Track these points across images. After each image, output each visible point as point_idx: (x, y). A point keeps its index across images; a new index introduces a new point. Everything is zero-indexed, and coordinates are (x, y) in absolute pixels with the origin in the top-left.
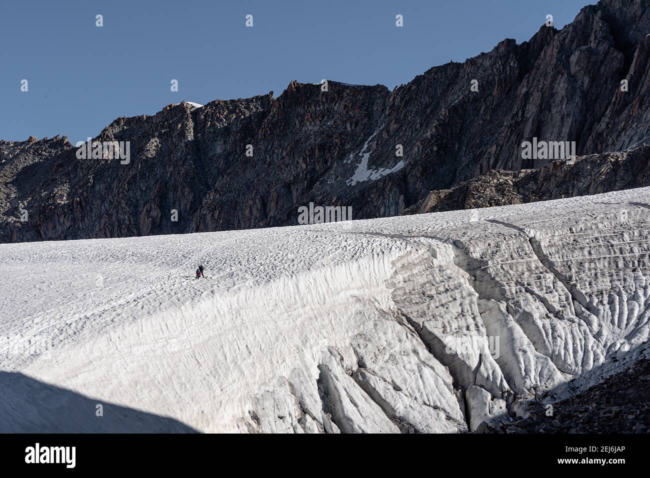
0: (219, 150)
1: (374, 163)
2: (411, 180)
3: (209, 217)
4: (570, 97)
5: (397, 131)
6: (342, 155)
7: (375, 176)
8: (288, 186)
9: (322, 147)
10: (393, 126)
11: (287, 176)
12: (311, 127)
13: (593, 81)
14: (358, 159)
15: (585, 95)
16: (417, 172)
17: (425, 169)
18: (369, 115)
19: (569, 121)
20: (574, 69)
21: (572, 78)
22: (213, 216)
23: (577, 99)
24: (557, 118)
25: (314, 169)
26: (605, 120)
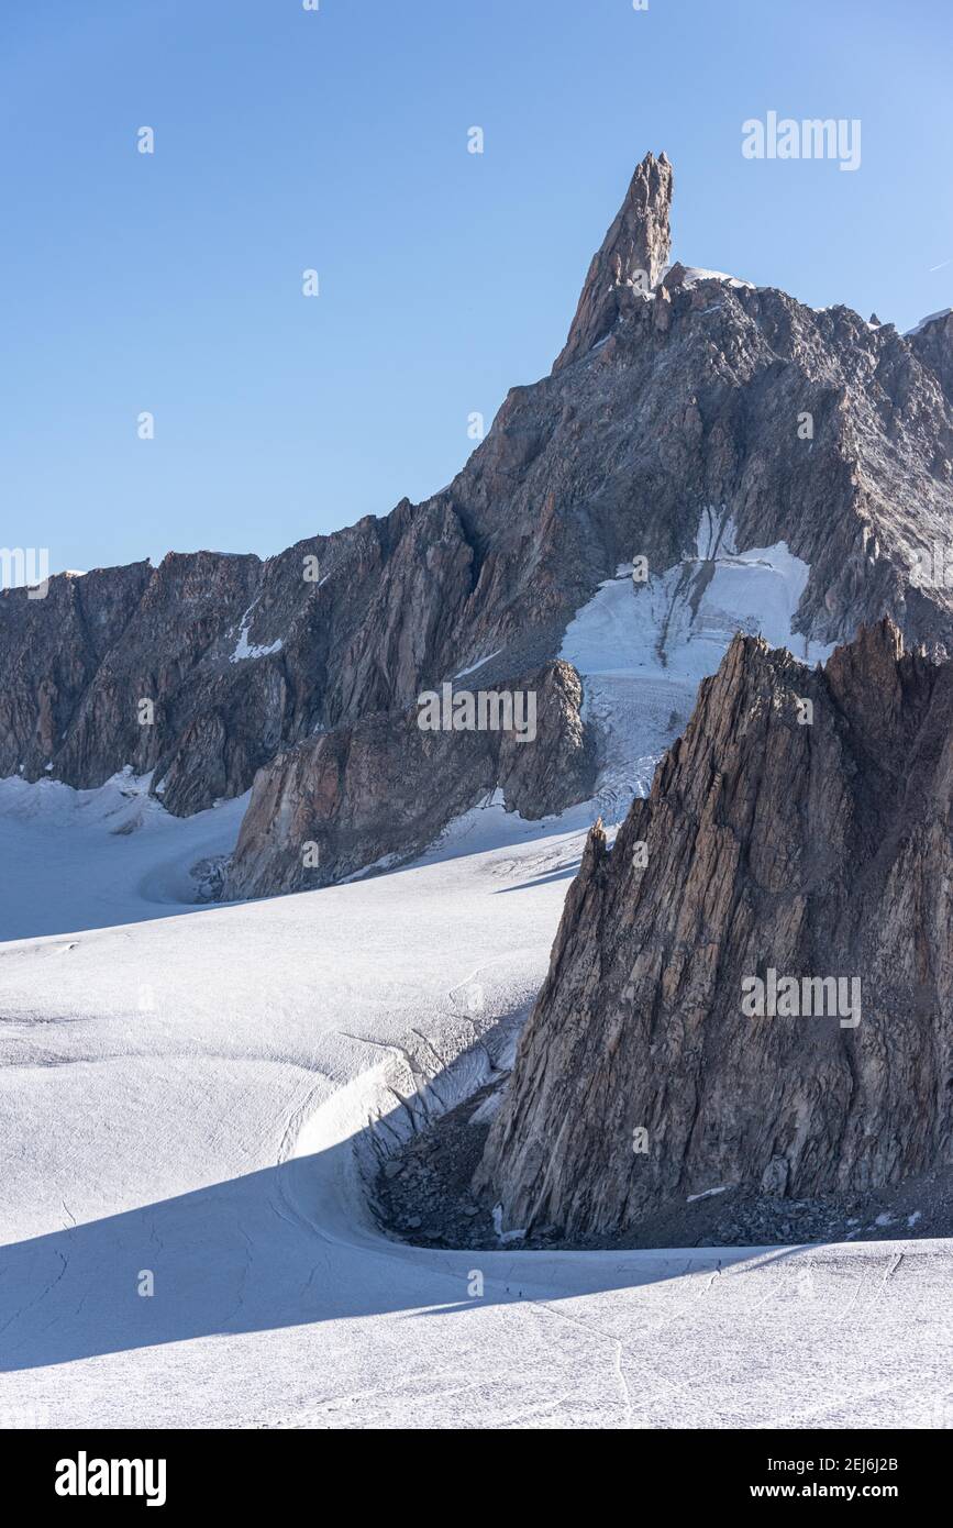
0: (103, 620)
1: (255, 639)
2: (289, 662)
3: (104, 695)
4: (428, 592)
5: (272, 606)
6: (223, 629)
7: (256, 654)
8: (175, 663)
9: (204, 622)
10: (268, 602)
11: (173, 651)
12: (191, 600)
13: (447, 573)
14: (238, 634)
15: (440, 590)
16: (295, 653)
17: (301, 651)
18: (245, 587)
19: (427, 614)
20: (430, 564)
21: (429, 573)
22: (108, 694)
23: (434, 593)
24: (417, 609)
25: (198, 644)
26: (458, 629)
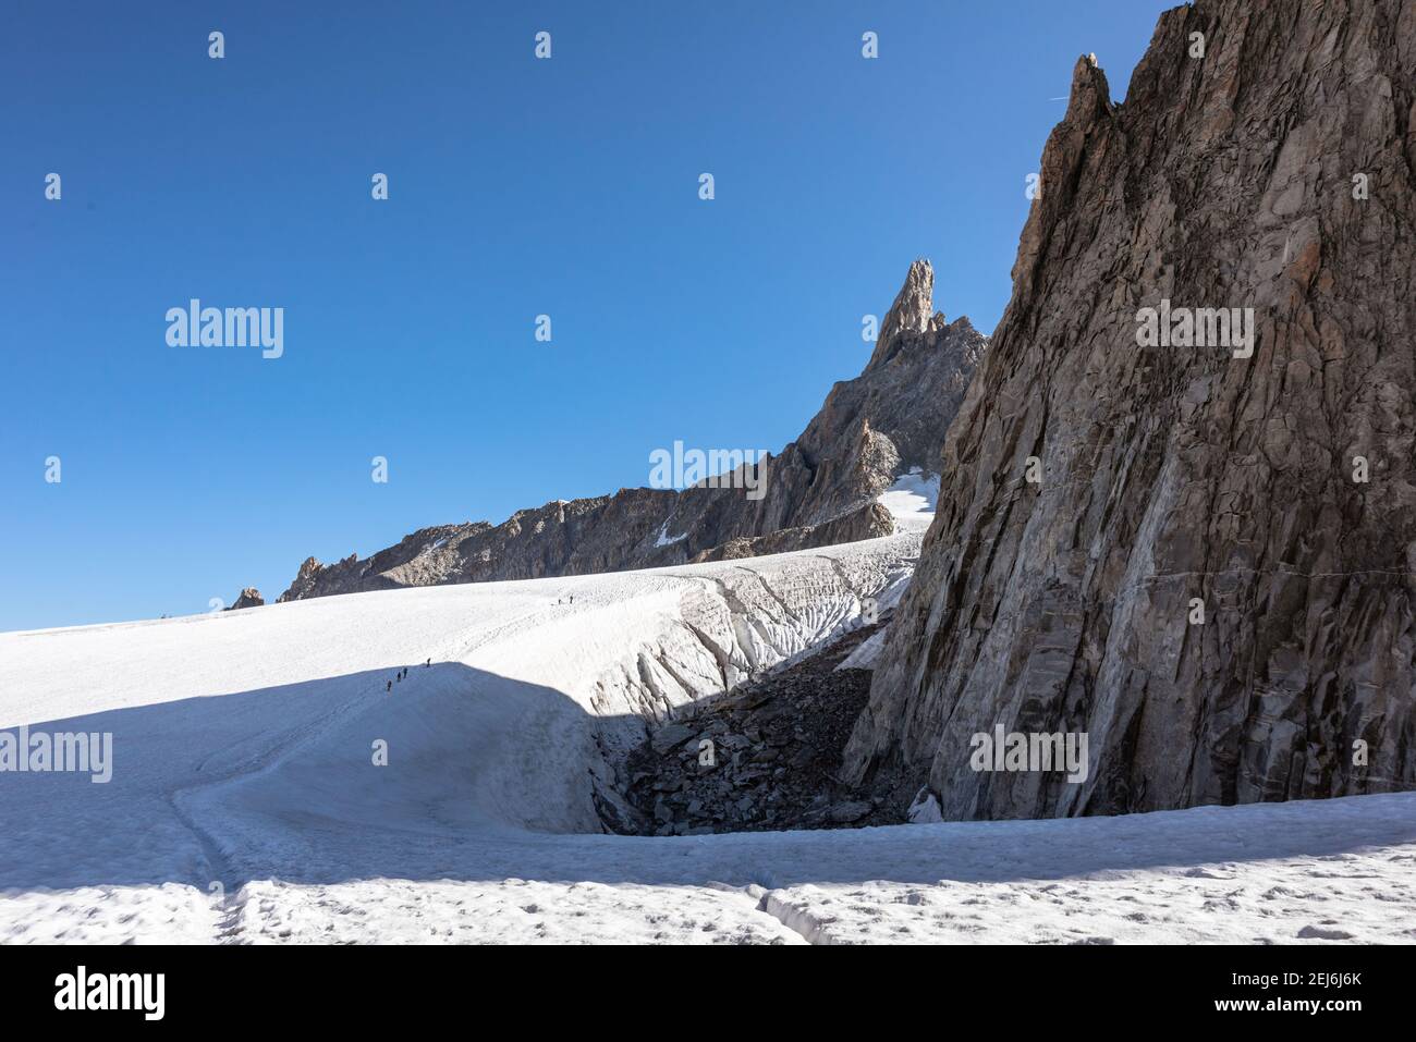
0: (579, 528)
1: (670, 534)
2: (690, 544)
4: (781, 495)
5: (682, 516)
6: (651, 530)
7: (670, 542)
8: (620, 548)
9: (639, 525)
10: (680, 513)
11: (619, 542)
12: (633, 514)
13: (794, 485)
14: (660, 532)
15: (790, 494)
16: (694, 539)
17: (699, 538)
18: (666, 507)
19: (781, 509)
20: (783, 479)
21: (782, 485)
23: (786, 496)
24: (775, 507)
25: (634, 539)
26: (801, 508)
